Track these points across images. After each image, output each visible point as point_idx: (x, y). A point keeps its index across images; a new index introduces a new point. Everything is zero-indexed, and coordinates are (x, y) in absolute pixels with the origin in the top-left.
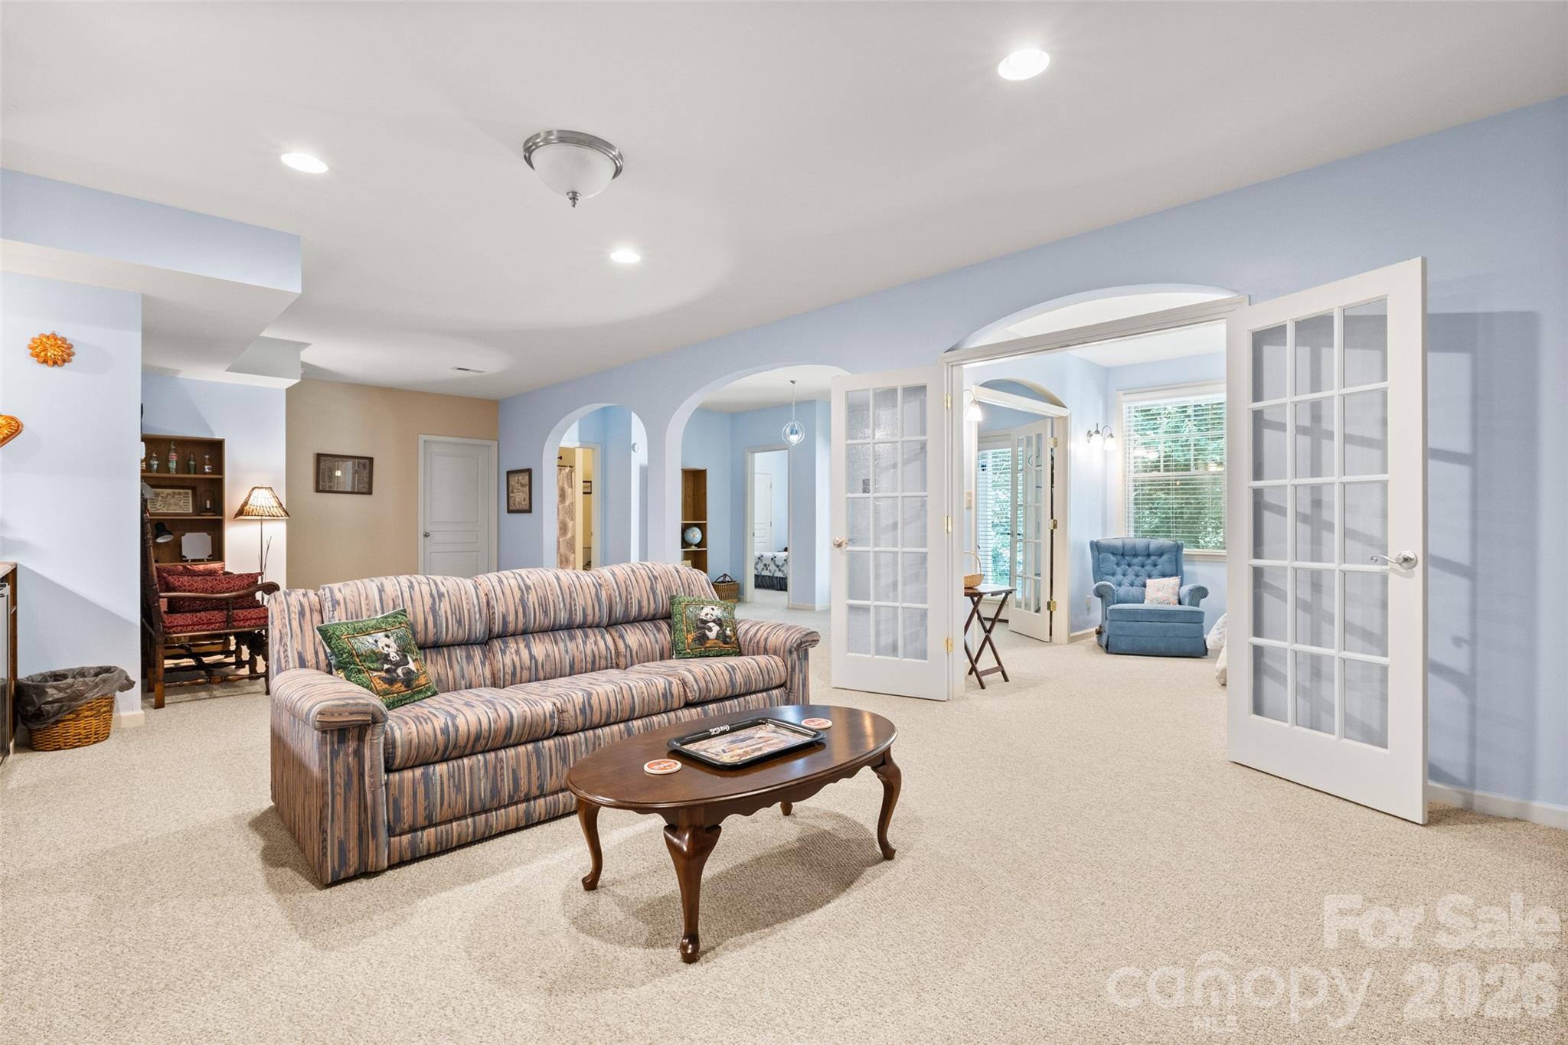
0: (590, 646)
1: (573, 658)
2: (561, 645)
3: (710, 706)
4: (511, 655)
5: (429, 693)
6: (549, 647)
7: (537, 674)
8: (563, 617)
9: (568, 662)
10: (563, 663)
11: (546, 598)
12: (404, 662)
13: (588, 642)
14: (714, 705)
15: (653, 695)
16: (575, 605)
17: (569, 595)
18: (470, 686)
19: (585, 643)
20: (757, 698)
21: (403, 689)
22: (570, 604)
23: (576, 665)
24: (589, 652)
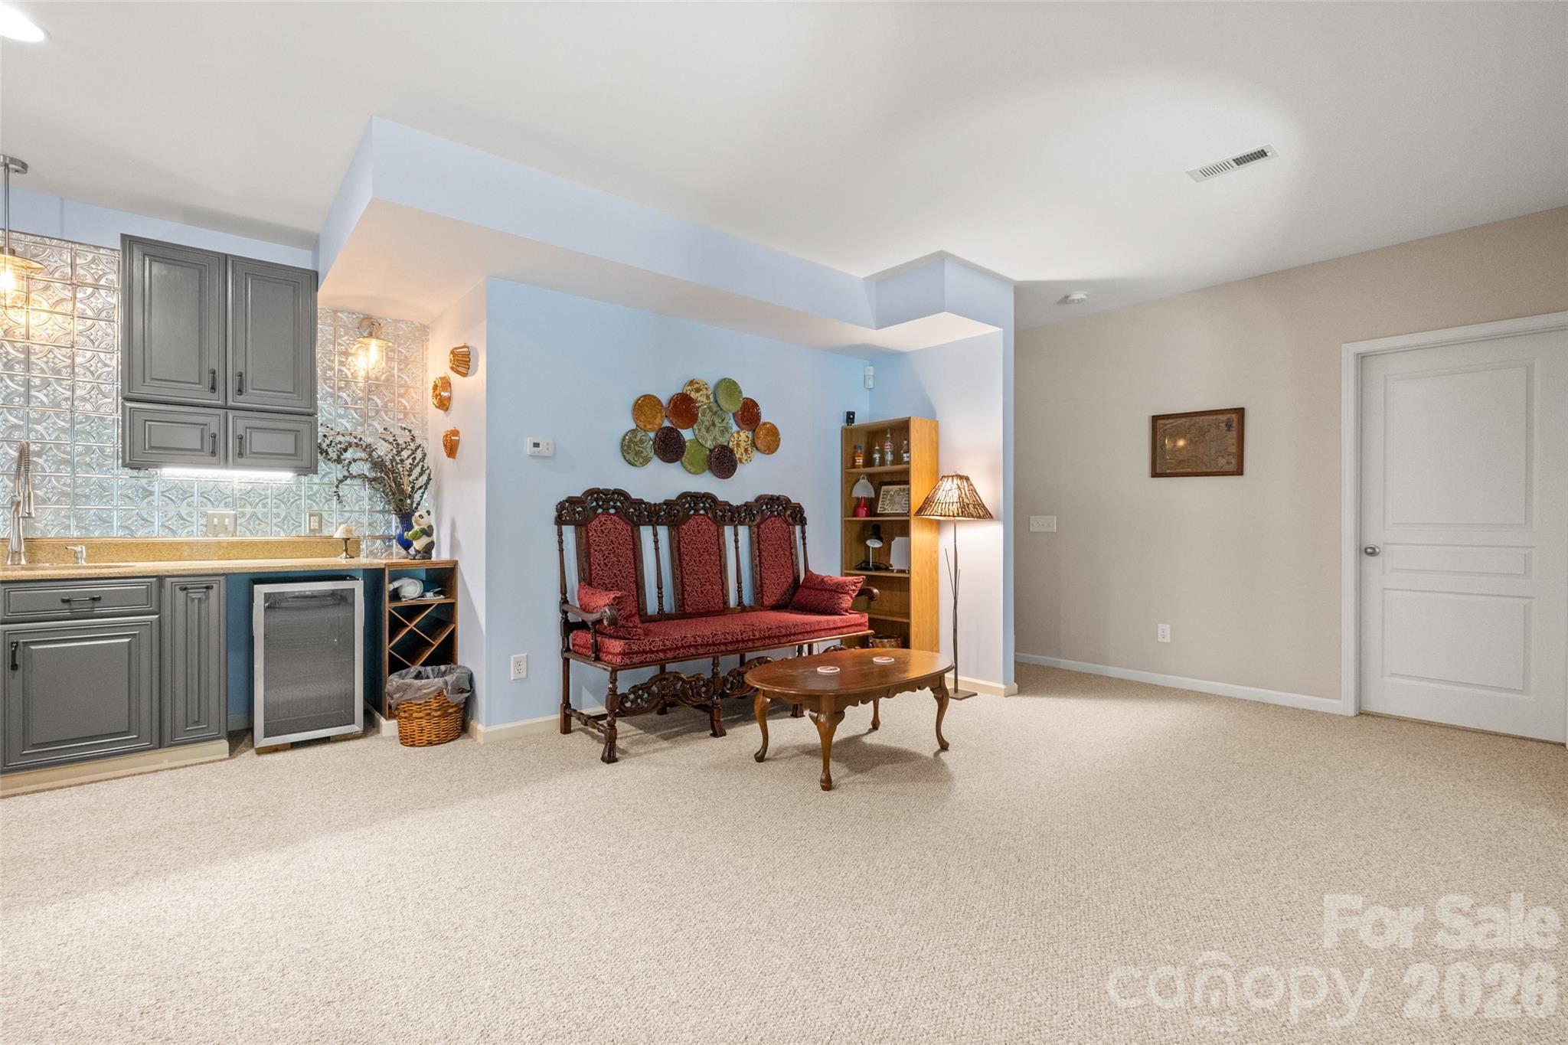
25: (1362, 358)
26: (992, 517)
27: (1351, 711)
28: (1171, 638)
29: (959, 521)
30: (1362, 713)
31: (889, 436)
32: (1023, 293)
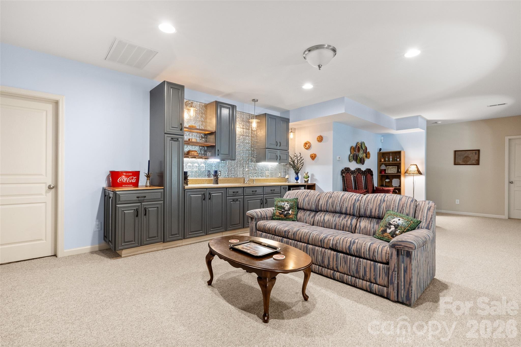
0: (344, 221)
1: (336, 224)
2: (334, 218)
3: (340, 254)
4: (320, 217)
5: (291, 220)
6: (330, 217)
7: (324, 225)
8: (338, 209)
9: (334, 224)
10: (333, 224)
11: (334, 201)
12: (289, 210)
13: (344, 220)
14: (343, 254)
15: (317, 239)
16: (343, 206)
17: (343, 202)
18: (306, 223)
19: (342, 219)
20: (366, 263)
21: (283, 216)
22: (342, 205)
23: (337, 226)
24: (342, 223)
25: (510, 140)
26: (422, 174)
27: (507, 218)
28: (459, 203)
29: (415, 175)
30: (509, 218)
31: (391, 154)
32: (428, 122)
